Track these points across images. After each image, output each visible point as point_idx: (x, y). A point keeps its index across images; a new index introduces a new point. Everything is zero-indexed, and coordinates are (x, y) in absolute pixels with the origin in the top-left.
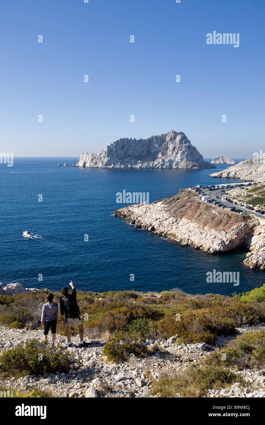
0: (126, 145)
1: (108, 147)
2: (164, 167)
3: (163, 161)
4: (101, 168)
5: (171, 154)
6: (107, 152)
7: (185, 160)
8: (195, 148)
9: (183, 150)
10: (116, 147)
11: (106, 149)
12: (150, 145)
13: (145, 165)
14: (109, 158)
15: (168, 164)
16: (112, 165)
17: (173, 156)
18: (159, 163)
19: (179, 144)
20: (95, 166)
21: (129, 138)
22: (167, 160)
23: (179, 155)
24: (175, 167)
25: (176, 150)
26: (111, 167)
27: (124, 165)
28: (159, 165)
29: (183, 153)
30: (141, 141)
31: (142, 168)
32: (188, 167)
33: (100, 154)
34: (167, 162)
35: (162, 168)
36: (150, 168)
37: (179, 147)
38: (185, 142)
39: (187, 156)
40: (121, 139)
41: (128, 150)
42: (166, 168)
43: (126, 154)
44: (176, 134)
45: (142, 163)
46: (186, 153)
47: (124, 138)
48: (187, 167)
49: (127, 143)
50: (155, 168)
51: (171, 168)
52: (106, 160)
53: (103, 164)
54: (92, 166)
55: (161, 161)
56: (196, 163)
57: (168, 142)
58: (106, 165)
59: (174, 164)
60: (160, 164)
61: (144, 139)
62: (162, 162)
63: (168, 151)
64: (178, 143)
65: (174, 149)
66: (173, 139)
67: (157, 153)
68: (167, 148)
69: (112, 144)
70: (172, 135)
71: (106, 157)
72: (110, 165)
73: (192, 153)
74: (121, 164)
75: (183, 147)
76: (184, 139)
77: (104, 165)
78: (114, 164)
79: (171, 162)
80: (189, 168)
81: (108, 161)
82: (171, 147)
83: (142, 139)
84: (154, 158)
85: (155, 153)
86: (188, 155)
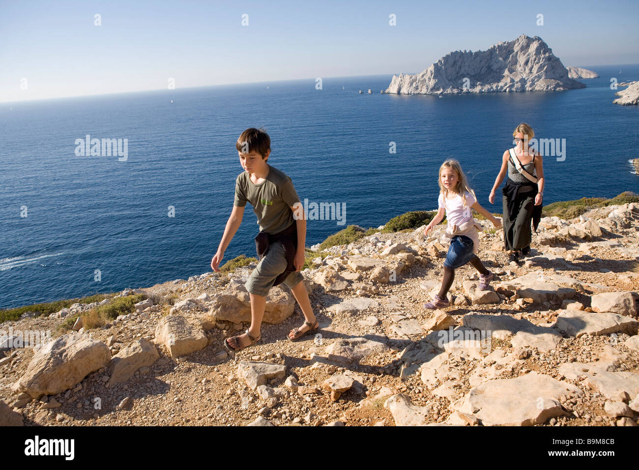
0: (458, 60)
1: (434, 64)
2: (514, 89)
3: (512, 81)
4: (425, 94)
5: (522, 70)
6: (433, 71)
7: (543, 78)
8: (558, 60)
9: (540, 64)
10: (445, 64)
11: (432, 68)
12: (491, 58)
13: (486, 88)
14: (437, 80)
15: (519, 85)
16: (441, 90)
17: (525, 73)
18: (506, 84)
19: (535, 54)
20: (416, 92)
21: (463, 51)
22: (517, 79)
23: (535, 70)
24: (530, 89)
25: (530, 65)
26: (439, 92)
27: (458, 88)
28: (506, 87)
29: (541, 68)
30: (478, 54)
31: (483, 92)
32: (549, 88)
33: (423, 76)
34: (517, 83)
35: (511, 91)
36: (493, 91)
37: (535, 60)
38: (544, 51)
39: (546, 71)
40: (452, 53)
41: (460, 67)
42: (516, 91)
43: (458, 73)
44: (530, 41)
45: (481, 85)
46: (545, 68)
47: (457, 51)
48: (547, 89)
49: (460, 57)
50: (500, 92)
51: (523, 90)
52: (432, 83)
53: (427, 89)
54: (411, 92)
55: (509, 80)
56: (559, 82)
57: (517, 53)
58: (432, 90)
59: (528, 84)
60: (508, 85)
61: (482, 50)
62: (510, 82)
63: (518, 66)
64: (534, 53)
65: (526, 63)
66: (525, 48)
67: (502, 69)
68: (515, 62)
69: (439, 61)
70: (523, 42)
71: (432, 79)
72: (438, 89)
73: (553, 68)
74: (453, 88)
75: (540, 58)
76: (543, 47)
77: (429, 90)
78: (443, 89)
79: (523, 81)
80: (551, 89)
81: (435, 84)
82: (522, 59)
83: (480, 51)
84: (499, 78)
85: (498, 70)
86: (547, 70)
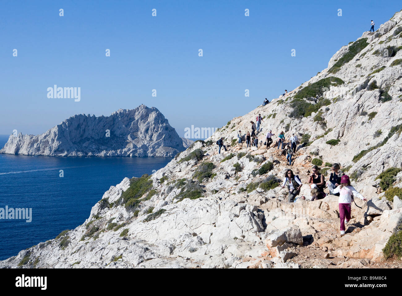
0: (82, 123)
1: (58, 126)
2: (137, 155)
3: (135, 146)
4: (48, 156)
5: (143, 137)
6: (57, 133)
7: (162, 145)
8: (173, 130)
9: (159, 132)
10: (69, 127)
11: (55, 129)
12: (113, 124)
13: (110, 153)
14: (61, 142)
15: (141, 151)
16: (66, 153)
17: (146, 139)
18: (129, 150)
19: (154, 124)
20: (37, 154)
21: (87, 115)
22: (139, 146)
23: (155, 138)
24: (151, 155)
25: (150, 132)
26: (63, 155)
27: (82, 151)
28: (130, 152)
29: (160, 136)
30: (102, 119)
31: (108, 156)
32: (169, 155)
33: (45, 137)
34: (140, 148)
35: (134, 157)
36: (118, 156)
37: (154, 128)
38: (162, 121)
39: (164, 139)
40: (76, 116)
41: (84, 131)
42: (139, 157)
43: (82, 136)
44: (148, 111)
45: (106, 150)
46: (164, 136)
47: (81, 115)
48: (167, 155)
49: (84, 120)
50: (125, 157)
51: (146, 156)
52: (56, 144)
53: (51, 151)
54: (32, 153)
55: (131, 146)
56: (176, 150)
57: (138, 121)
58: (55, 151)
59: (150, 150)
60: (131, 151)
61: (105, 116)
62: (133, 148)
63: (139, 133)
64: (153, 122)
65: (147, 131)
66: (145, 117)
67: (124, 135)
68: (137, 129)
69: (63, 123)
70: (142, 111)
71: (55, 141)
72: (62, 151)
73: (170, 137)
74: (78, 151)
75: (159, 127)
76: (160, 118)
77: (53, 152)
78: (68, 151)
79: (145, 148)
80: (170, 156)
81: (59, 147)
82: (142, 127)
83: (103, 116)
84: (124, 144)
85: (121, 136)
86: (166, 138)
